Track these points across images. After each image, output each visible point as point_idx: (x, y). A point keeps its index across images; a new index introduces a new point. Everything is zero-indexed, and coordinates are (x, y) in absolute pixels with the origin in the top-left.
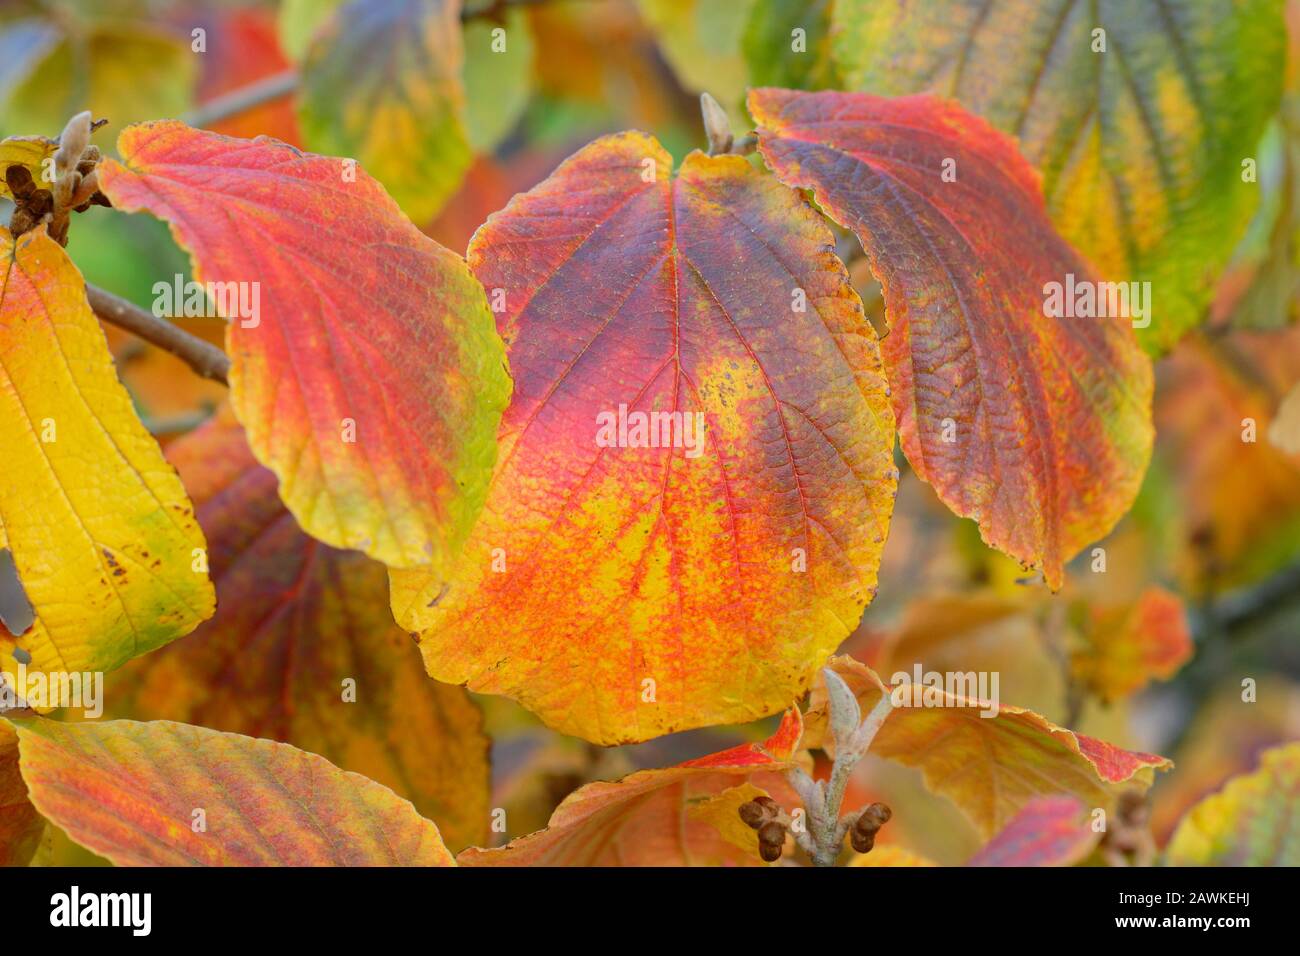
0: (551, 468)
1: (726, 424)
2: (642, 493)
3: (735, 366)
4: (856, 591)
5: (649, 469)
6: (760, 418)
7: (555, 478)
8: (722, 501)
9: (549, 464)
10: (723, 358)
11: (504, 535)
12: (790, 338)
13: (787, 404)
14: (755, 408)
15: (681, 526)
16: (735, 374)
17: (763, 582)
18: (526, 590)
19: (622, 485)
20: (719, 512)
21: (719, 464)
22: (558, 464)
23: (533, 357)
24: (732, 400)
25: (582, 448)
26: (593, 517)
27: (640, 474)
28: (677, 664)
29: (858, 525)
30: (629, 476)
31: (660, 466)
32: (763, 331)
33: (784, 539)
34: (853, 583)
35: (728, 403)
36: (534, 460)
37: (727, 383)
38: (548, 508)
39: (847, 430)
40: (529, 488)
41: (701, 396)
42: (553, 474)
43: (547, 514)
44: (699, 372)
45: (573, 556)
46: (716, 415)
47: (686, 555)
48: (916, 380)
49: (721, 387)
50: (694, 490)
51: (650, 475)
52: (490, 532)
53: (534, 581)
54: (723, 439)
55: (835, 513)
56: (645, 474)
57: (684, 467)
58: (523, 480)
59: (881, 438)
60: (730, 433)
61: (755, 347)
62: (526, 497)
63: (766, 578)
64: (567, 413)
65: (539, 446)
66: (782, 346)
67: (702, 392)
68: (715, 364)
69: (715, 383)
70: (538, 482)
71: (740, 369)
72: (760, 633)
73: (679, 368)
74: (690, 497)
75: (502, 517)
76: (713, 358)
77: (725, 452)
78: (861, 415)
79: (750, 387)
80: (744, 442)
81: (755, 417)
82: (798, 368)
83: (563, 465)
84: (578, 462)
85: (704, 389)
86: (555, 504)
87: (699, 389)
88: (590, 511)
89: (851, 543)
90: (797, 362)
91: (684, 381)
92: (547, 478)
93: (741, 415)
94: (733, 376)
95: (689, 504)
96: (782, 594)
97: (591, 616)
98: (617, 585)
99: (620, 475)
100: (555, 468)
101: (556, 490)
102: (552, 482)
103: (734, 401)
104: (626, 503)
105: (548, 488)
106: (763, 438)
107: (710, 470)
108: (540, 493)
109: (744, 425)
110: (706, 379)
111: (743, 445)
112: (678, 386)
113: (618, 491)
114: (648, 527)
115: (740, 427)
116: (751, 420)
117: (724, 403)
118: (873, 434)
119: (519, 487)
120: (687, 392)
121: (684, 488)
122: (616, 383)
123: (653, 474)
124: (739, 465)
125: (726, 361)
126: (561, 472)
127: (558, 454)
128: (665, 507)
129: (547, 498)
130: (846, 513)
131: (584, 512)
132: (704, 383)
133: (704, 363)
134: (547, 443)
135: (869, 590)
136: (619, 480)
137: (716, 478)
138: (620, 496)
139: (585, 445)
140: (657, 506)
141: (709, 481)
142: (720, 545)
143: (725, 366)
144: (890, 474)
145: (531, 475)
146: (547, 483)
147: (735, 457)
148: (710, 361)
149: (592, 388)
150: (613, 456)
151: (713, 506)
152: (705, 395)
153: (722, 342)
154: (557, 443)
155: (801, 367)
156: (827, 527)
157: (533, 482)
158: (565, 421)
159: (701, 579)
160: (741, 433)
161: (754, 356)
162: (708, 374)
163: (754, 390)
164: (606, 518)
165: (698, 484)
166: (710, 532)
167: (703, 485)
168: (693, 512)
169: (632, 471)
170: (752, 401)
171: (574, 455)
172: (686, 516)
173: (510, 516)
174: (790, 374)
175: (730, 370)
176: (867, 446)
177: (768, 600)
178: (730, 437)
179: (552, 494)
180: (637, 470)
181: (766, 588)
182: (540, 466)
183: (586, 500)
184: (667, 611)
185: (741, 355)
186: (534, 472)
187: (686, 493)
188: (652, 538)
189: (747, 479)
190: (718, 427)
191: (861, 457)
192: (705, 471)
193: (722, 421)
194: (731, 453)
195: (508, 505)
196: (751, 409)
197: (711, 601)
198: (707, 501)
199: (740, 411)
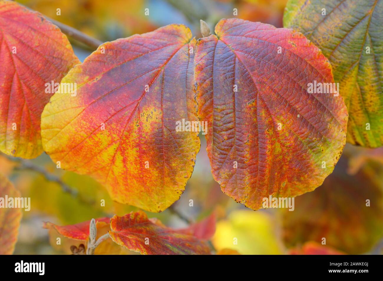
0: (90, 121)
1: (145, 127)
2: (115, 138)
3: (155, 111)
4: (177, 189)
5: (118, 132)
6: (156, 129)
7: (91, 124)
8: (138, 149)
9: (91, 119)
10: (153, 107)
11: (74, 134)
12: (176, 108)
13: (166, 127)
14: (156, 125)
15: (126, 151)
16: (154, 113)
17: (149, 176)
18: (80, 151)
19: (109, 133)
20: (137, 151)
21: (139, 138)
22: (93, 120)
23: (100, 86)
24: (150, 120)
25: (101, 118)
26: (100, 139)
27: (115, 132)
28: (127, 187)
29: (180, 171)
30: (112, 131)
31: (121, 132)
32: (169, 103)
33: (157, 166)
34: (176, 186)
35: (148, 121)
36: (87, 117)
37: (151, 115)
38: (87, 132)
39: (183, 142)
40: (83, 124)
41: (141, 116)
42: (91, 122)
43: (87, 133)
44: (143, 108)
45: (94, 148)
46: (143, 123)
47: (127, 159)
48: (214, 134)
49: (148, 115)
50: (130, 142)
51: (118, 133)
52: (70, 132)
53: (82, 150)
54: (142, 131)
55: (174, 165)
56: (116, 133)
57: (128, 135)
58: (82, 121)
59: (194, 148)
60: (145, 130)
61: (164, 106)
62: (82, 126)
63: (150, 175)
64: (100, 107)
65: (89, 113)
66: (172, 109)
67: (141, 114)
68: (150, 108)
69: (147, 114)
70: (86, 123)
71: (156, 112)
72: (148, 189)
73: (138, 105)
74: (129, 144)
75: (74, 129)
76: (150, 106)
77: (142, 135)
78: (188, 139)
79: (157, 118)
80: (149, 134)
81: (155, 128)
82: (174, 118)
83: (94, 121)
84: (98, 122)
85: (142, 114)
86: (89, 131)
87: (141, 113)
88: (99, 137)
89: (177, 175)
90: (174, 116)
91: (137, 109)
92: (89, 123)
93: (151, 126)
94: (153, 113)
95: (128, 146)
96: (155, 181)
97: (102, 165)
98: (108, 160)
99: (109, 130)
100: (92, 121)
101: (90, 127)
102: (90, 125)
103: (151, 121)
104: (110, 138)
105: (88, 126)
106: (155, 135)
107: (136, 138)
108: (86, 127)
109: (151, 129)
110: (144, 111)
111: (148, 135)
112: (135, 110)
113: (108, 134)
114: (116, 148)
115: (149, 129)
116: (153, 129)
117: (147, 120)
118: (191, 146)
119: (81, 123)
120: (136, 113)
121: (127, 141)
122: (118, 103)
123: (119, 133)
124: (145, 140)
125: (154, 108)
126: (93, 123)
127: (94, 118)
128: (121, 144)
129: (87, 129)
130: (177, 166)
131: (97, 137)
132: (143, 112)
133: (147, 106)
134: (92, 113)
135: (181, 190)
136: (109, 131)
137: (137, 142)
138: (108, 136)
139: (102, 118)
140: (118, 143)
141: (135, 142)
142: (137, 161)
143: (152, 109)
144: (193, 160)
145: (85, 121)
146: (88, 125)
147: (145, 137)
148: (149, 106)
149: (110, 102)
150: (109, 124)
151: (135, 149)
152: (142, 116)
153: (155, 102)
154: (94, 114)
155: (175, 118)
156: (171, 168)
157: (84, 123)
158: (99, 109)
159: (132, 168)
160: (149, 131)
161: (162, 109)
162: (146, 110)
163: (157, 120)
164: (104, 141)
165: (132, 141)
166: (134, 156)
167: (133, 142)
168: (129, 149)
169: (113, 130)
170: (156, 123)
171: (98, 120)
172: (128, 149)
173: (76, 130)
174: (170, 119)
175: (153, 111)
176: (188, 149)
177: (150, 181)
178: (145, 131)
179: (89, 128)
180: (115, 131)
181: (150, 178)
182: (88, 119)
183: (98, 134)
184: (123, 172)
185: (158, 108)
186: (86, 120)
187: (128, 142)
188: (116, 151)
189: (147, 145)
190: (142, 127)
191: (185, 151)
192: (135, 138)
193: (144, 125)
194: (144, 136)
195: (77, 126)
196: (155, 125)
197: (135, 175)
198: (134, 147)
199: (151, 125)
